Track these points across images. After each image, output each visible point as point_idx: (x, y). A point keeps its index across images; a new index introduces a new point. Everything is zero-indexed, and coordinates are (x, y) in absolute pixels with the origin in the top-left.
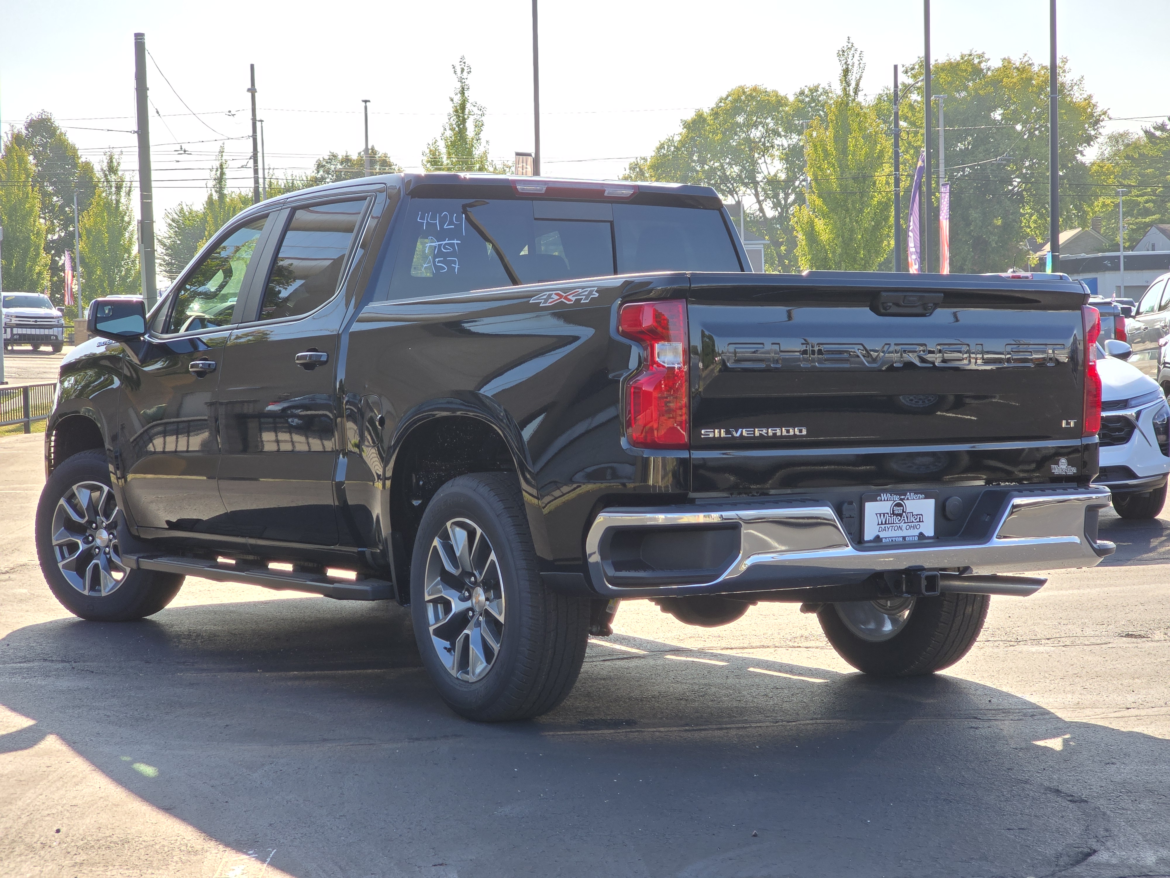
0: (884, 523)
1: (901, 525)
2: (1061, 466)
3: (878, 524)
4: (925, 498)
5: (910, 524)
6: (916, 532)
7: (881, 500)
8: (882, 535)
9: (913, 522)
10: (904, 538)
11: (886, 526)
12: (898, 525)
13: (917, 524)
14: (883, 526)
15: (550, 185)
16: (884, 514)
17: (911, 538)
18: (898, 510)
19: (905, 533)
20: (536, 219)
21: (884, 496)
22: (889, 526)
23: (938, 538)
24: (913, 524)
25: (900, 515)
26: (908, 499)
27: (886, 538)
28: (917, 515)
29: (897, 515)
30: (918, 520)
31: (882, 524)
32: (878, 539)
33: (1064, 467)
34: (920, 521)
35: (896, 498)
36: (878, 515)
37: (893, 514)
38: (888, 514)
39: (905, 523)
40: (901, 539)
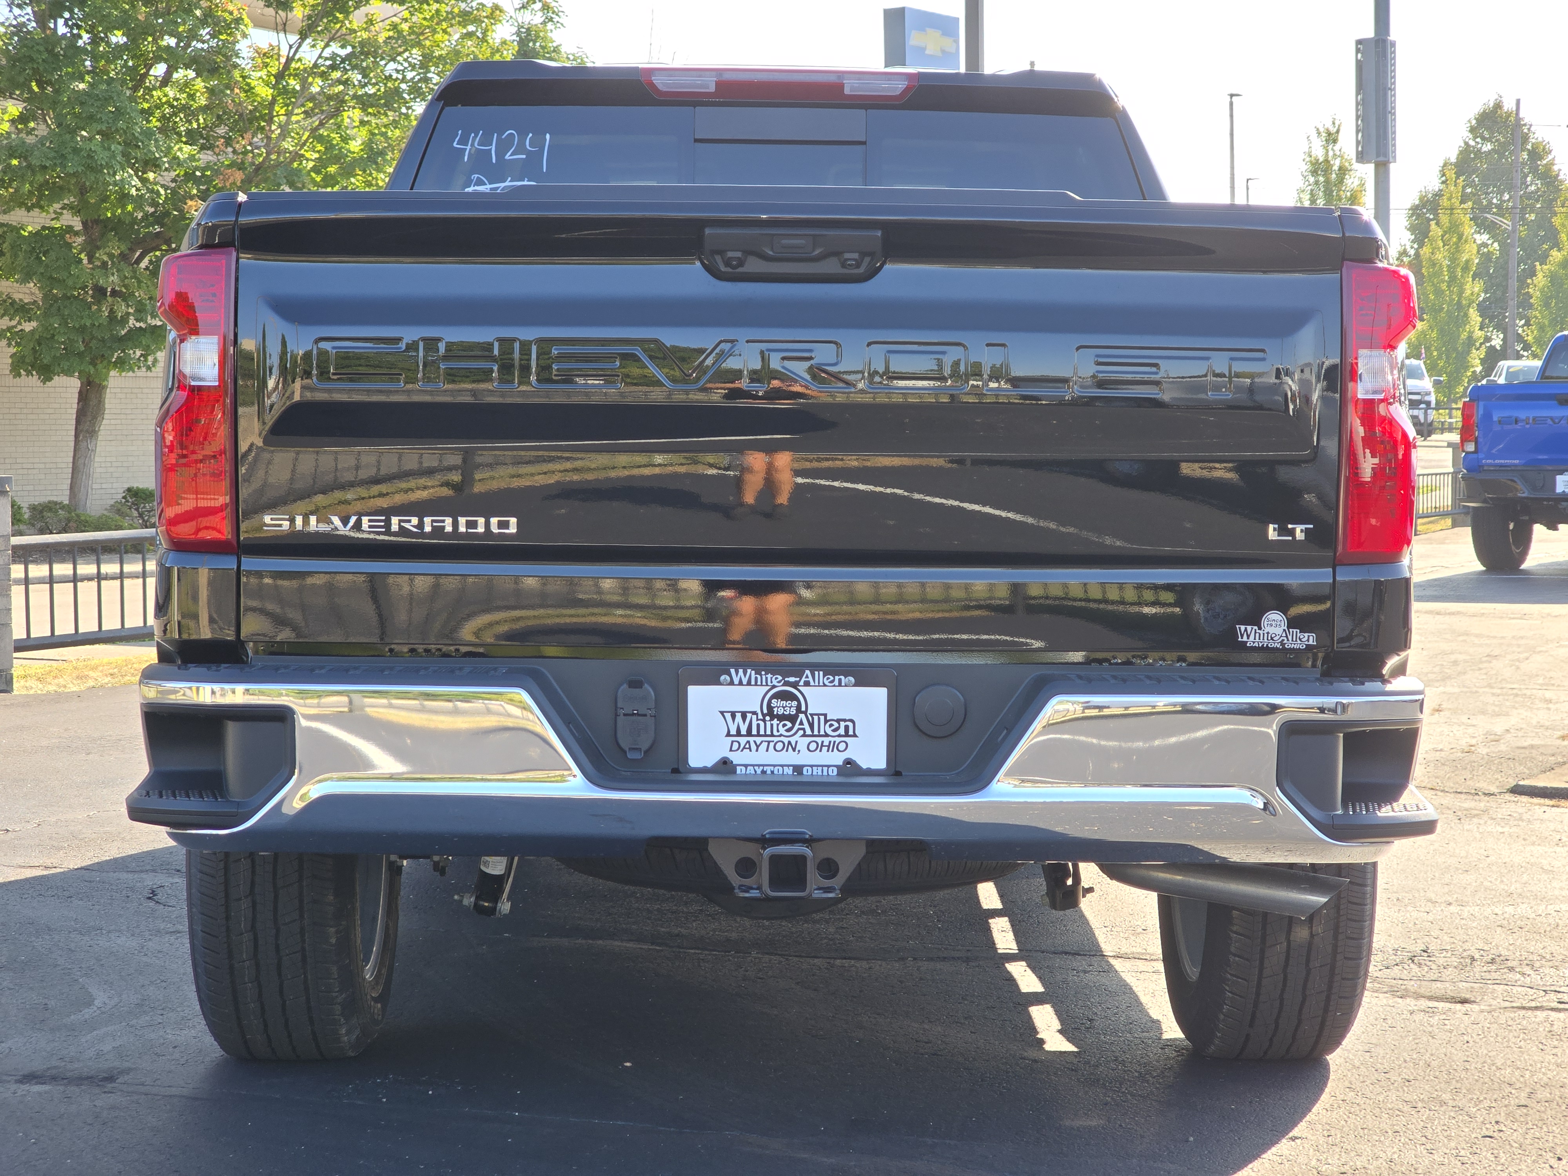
0: (744, 732)
1: (793, 740)
2: (1268, 629)
3: (728, 734)
4: (855, 685)
5: (819, 740)
6: (837, 758)
7: (732, 683)
8: (737, 758)
9: (827, 735)
10: (798, 769)
11: (751, 739)
12: (786, 740)
13: (838, 740)
14: (743, 740)
15: (727, 77)
16: (744, 715)
17: (817, 771)
18: (782, 707)
19: (803, 758)
20: (696, 141)
21: (738, 675)
22: (759, 740)
23: (898, 774)
24: (826, 740)
25: (793, 719)
26: (807, 684)
27: (746, 766)
28: (838, 721)
29: (781, 718)
30: (842, 731)
31: (739, 734)
32: (725, 765)
33: (1279, 631)
34: (847, 735)
35: (776, 679)
36: (728, 716)
37: (771, 712)
38: (754, 713)
39: (804, 735)
40: (789, 771)
